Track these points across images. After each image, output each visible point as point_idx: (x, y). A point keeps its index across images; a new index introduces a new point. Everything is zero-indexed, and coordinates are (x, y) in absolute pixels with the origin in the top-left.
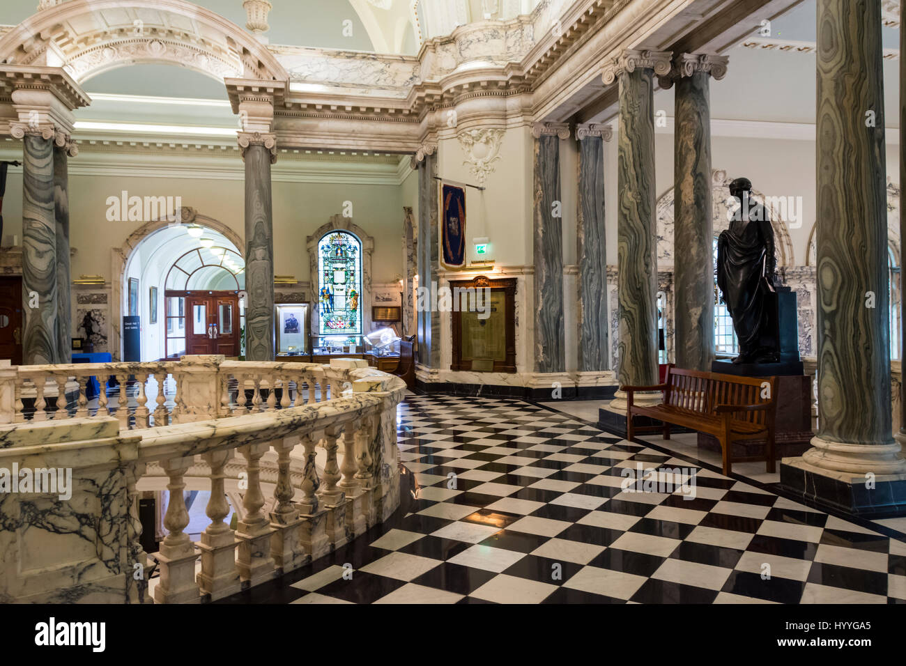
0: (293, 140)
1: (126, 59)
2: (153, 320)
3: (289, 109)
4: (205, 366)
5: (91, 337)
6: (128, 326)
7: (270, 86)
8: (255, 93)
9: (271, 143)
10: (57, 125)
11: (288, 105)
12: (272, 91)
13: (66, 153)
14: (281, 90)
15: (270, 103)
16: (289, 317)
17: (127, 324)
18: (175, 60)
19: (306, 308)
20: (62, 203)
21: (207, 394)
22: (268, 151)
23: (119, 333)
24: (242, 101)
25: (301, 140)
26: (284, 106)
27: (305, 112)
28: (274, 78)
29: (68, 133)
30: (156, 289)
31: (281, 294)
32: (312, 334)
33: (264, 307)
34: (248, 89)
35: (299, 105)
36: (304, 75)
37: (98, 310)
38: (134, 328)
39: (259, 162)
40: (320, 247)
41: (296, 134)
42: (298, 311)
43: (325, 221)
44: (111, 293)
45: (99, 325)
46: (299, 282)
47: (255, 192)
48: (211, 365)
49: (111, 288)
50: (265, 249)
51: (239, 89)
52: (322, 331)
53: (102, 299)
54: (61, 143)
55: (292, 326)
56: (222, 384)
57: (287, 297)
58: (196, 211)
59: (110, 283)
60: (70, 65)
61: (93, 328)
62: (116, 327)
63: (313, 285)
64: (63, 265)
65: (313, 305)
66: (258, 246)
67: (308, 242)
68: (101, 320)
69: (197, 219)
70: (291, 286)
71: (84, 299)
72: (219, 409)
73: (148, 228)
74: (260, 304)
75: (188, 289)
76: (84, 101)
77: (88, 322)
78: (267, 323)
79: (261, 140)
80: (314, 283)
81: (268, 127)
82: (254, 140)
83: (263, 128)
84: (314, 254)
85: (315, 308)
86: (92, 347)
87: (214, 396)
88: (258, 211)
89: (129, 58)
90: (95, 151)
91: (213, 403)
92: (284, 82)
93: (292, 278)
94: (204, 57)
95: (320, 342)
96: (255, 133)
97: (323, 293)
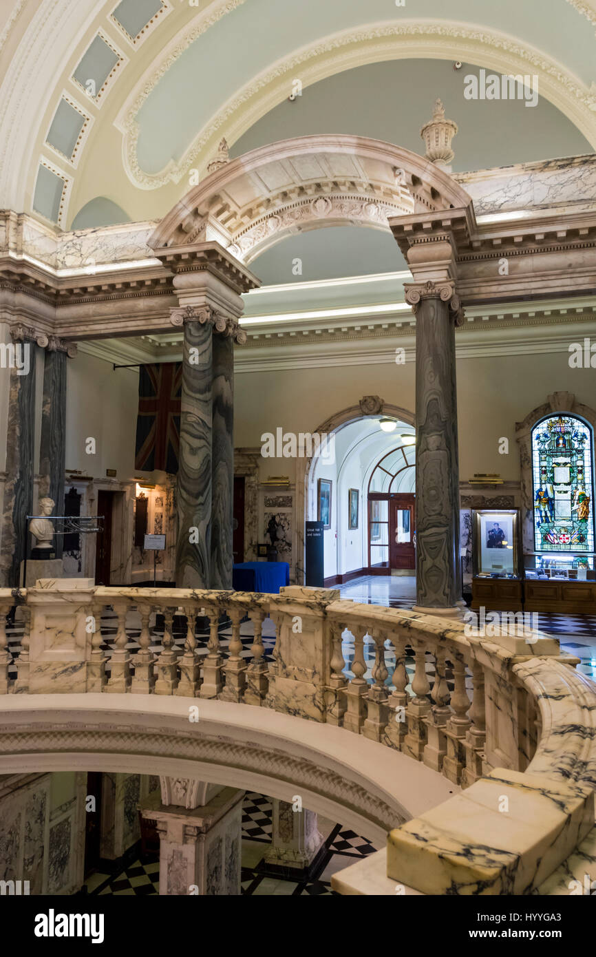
0: (483, 290)
1: (292, 225)
2: (353, 525)
3: (477, 249)
4: (307, 606)
5: (276, 543)
6: (310, 532)
7: (445, 216)
8: (427, 231)
9: (447, 292)
10: (215, 306)
11: (476, 244)
12: (449, 223)
13: (232, 340)
14: (462, 220)
15: (448, 241)
16: (493, 527)
17: (309, 530)
18: (342, 216)
19: (515, 516)
20: (226, 394)
21: (311, 650)
22: (447, 305)
23: (303, 540)
24: (412, 246)
25: (494, 289)
26: (470, 247)
27: (500, 251)
28: (452, 206)
29: (230, 316)
30: (357, 491)
31: (483, 498)
32: (525, 550)
33: (440, 514)
34: (418, 227)
35: (491, 241)
36: (498, 203)
37: (284, 514)
38: (317, 535)
39: (433, 320)
40: (534, 436)
41: (487, 281)
42: (504, 520)
43: (540, 401)
44: (295, 494)
45: (284, 531)
46: (505, 482)
47: (427, 360)
48: (315, 606)
49: (295, 490)
50: (441, 435)
51: (406, 229)
52: (538, 547)
53: (288, 502)
54: (222, 327)
55: (496, 539)
56: (333, 638)
57: (491, 501)
58: (383, 401)
59: (294, 485)
60: (236, 243)
61: (278, 533)
62: (299, 533)
63: (524, 485)
64: (224, 463)
65: (525, 512)
66: (432, 431)
67: (517, 430)
68: (287, 525)
69: (384, 410)
70: (496, 487)
71: (271, 502)
72: (327, 678)
73: (333, 422)
74: (433, 511)
75: (391, 492)
76: (251, 282)
77: (273, 527)
78: (444, 536)
79: (436, 290)
80: (527, 483)
81: (445, 273)
82: (426, 292)
83: (438, 276)
84: (525, 445)
85: (527, 515)
86: (276, 555)
87: (320, 655)
88: (433, 383)
89: (293, 225)
90: (283, 345)
91: (319, 667)
92: (465, 208)
93: (495, 476)
94: (373, 207)
95: (538, 561)
96: (428, 283)
97: (539, 496)
